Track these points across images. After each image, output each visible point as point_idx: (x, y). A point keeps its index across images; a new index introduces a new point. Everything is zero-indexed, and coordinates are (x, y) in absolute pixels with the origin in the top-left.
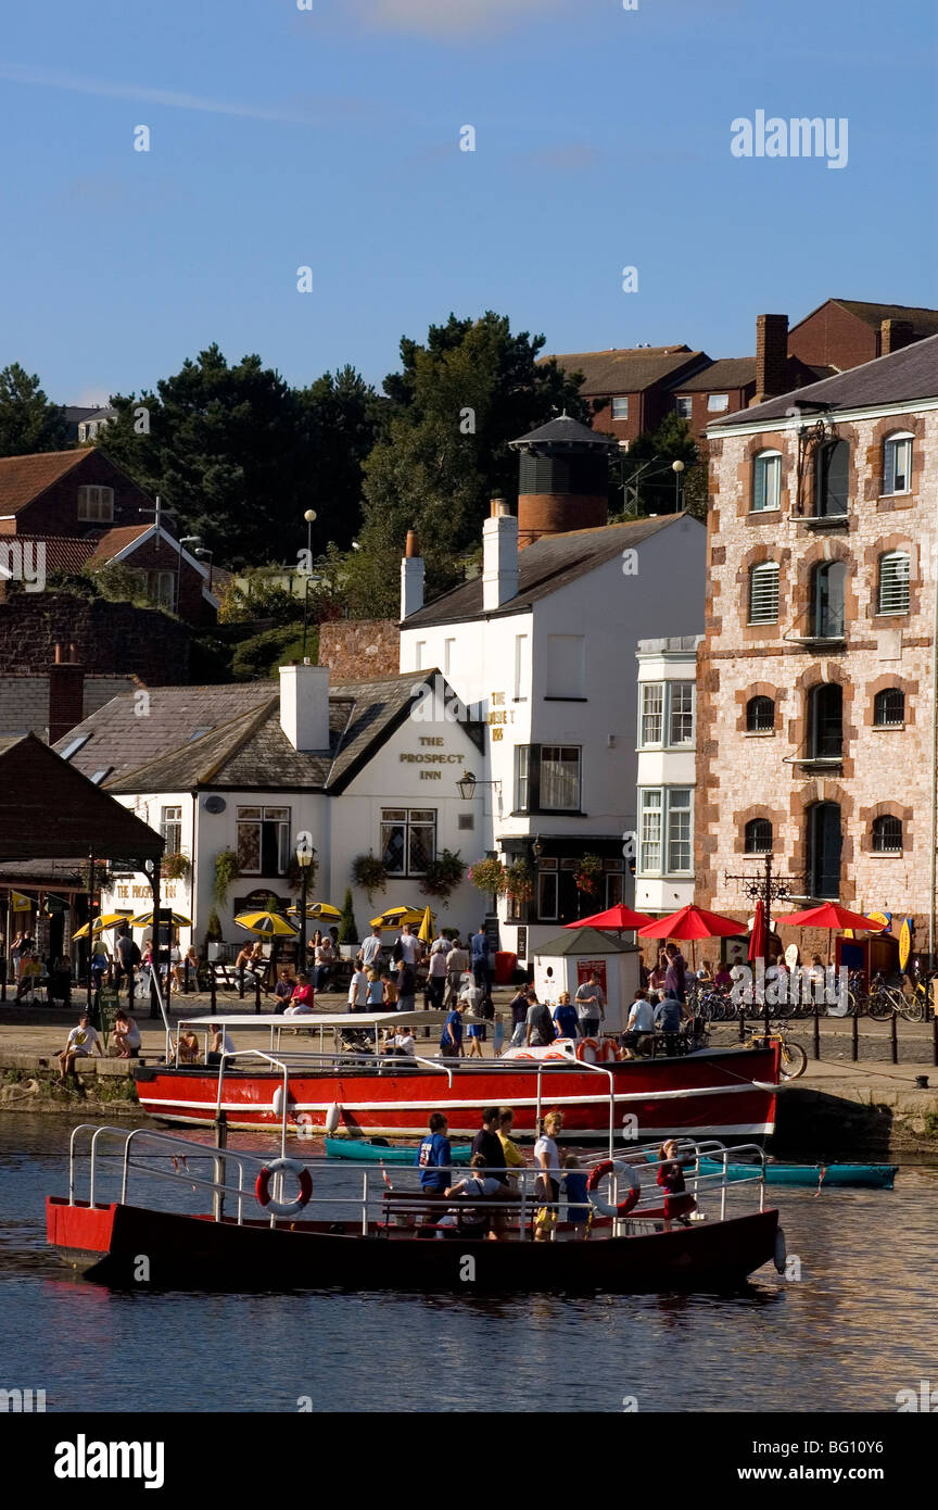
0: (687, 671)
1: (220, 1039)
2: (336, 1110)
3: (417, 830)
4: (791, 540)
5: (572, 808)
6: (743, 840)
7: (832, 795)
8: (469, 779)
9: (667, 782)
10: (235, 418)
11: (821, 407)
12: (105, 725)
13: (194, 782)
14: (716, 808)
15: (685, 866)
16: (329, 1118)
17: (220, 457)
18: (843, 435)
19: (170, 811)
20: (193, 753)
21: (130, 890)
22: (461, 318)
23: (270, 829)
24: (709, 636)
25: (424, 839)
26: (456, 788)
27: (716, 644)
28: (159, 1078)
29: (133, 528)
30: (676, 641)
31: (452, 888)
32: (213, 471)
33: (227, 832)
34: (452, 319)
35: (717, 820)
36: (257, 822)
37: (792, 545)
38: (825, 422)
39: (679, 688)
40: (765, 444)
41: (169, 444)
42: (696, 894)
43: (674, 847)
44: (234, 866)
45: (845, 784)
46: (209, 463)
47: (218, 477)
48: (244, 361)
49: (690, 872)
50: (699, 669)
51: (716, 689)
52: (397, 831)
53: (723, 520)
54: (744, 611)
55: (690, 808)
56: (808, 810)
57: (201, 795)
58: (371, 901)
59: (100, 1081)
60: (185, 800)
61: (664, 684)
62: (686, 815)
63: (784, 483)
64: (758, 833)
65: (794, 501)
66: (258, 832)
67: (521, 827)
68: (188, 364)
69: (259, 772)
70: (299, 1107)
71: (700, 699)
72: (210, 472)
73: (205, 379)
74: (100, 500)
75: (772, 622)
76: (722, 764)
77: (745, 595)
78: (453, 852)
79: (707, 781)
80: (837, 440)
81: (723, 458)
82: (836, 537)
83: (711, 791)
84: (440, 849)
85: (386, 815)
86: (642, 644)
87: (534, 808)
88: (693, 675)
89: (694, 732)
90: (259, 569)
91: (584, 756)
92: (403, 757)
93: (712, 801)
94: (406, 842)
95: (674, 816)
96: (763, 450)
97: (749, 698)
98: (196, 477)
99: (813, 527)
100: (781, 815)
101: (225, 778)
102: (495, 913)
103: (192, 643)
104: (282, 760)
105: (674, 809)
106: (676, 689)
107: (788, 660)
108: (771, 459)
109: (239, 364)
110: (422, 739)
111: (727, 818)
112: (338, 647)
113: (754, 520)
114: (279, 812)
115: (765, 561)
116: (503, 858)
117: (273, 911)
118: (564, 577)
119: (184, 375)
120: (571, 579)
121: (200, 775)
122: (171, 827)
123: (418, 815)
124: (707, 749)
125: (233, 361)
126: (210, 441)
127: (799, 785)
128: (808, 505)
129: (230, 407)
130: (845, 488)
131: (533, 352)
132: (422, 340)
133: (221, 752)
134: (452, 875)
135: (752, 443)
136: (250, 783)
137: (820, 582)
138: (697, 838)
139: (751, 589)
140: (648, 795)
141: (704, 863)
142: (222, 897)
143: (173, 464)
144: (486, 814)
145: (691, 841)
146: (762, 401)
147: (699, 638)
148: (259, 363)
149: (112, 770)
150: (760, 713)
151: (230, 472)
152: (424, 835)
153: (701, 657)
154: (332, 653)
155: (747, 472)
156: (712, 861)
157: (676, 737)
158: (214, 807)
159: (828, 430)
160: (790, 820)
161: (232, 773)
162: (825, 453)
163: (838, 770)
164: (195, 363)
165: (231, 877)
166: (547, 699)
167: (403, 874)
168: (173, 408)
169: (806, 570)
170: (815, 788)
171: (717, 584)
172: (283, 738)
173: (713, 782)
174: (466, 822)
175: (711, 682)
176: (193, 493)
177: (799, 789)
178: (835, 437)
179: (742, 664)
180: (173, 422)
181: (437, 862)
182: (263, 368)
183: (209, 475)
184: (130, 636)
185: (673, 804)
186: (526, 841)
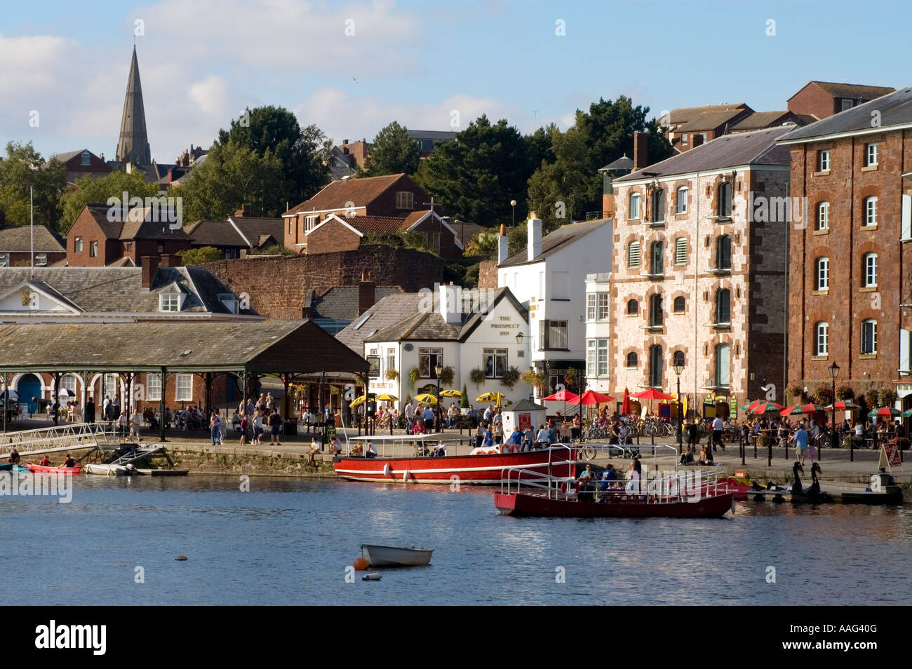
0: (605, 288)
1: (370, 446)
2: (407, 473)
3: (499, 358)
4: (644, 232)
5: (564, 348)
6: (627, 361)
7: (659, 342)
8: (520, 335)
9: (598, 336)
10: (493, 151)
11: (654, 175)
12: (377, 310)
13: (400, 338)
14: (616, 347)
15: (605, 373)
16: (404, 476)
17: (486, 170)
18: (662, 187)
19: (391, 350)
20: (403, 324)
21: (376, 385)
22: (606, 100)
23: (433, 357)
24: (614, 273)
25: (501, 362)
26: (515, 340)
27: (617, 276)
28: (342, 461)
29: (421, 212)
30: (601, 275)
31: (514, 383)
32: (483, 177)
33: (414, 359)
34: (602, 100)
35: (617, 353)
36: (428, 355)
37: (644, 234)
38: (656, 181)
39: (603, 296)
40: (634, 190)
41: (462, 164)
42: (610, 385)
43: (601, 365)
44: (417, 374)
45: (664, 337)
46: (481, 173)
47: (485, 180)
48: (499, 122)
49: (607, 375)
50: (610, 287)
51: (616, 296)
52: (490, 358)
53: (619, 222)
54: (627, 262)
55: (607, 348)
56: (651, 348)
57: (402, 343)
58: (478, 389)
59: (324, 464)
60: (395, 345)
61: (596, 294)
62: (605, 351)
63: (641, 207)
64: (632, 359)
65: (645, 215)
66: (428, 359)
67: (541, 356)
68: (472, 124)
69: (429, 333)
70: (394, 472)
71: (611, 300)
72: (481, 177)
73: (479, 132)
74: (407, 198)
75: (637, 267)
76: (619, 328)
77: (627, 255)
78: (515, 367)
79: (614, 336)
80: (661, 190)
81: (619, 196)
82: (660, 231)
83: (615, 340)
84: (509, 366)
85: (485, 351)
86: (588, 276)
87: (547, 347)
88: (608, 290)
89: (608, 315)
90: (490, 229)
91: (569, 325)
92: (492, 326)
93: (615, 345)
94: (493, 363)
95: (600, 351)
96: (634, 193)
97: (629, 300)
98: (474, 180)
99: (652, 227)
100: (640, 350)
101: (413, 336)
102: (532, 394)
103: (445, 268)
104: (439, 328)
105: (601, 348)
106: (601, 296)
107: (643, 284)
108: (637, 197)
109: (497, 124)
110: (501, 318)
111: (621, 352)
112: (487, 273)
113: (630, 223)
114: (438, 350)
115: (634, 241)
116: (535, 369)
117: (433, 394)
118: (561, 246)
119: (469, 130)
120: (563, 247)
121: (403, 334)
122: (391, 357)
123: (500, 351)
124: (613, 322)
125: (493, 122)
126: (481, 162)
127: (647, 338)
128: (650, 217)
129: (491, 146)
130: (664, 210)
131: (644, 115)
132: (587, 111)
133: (413, 324)
134: (514, 377)
135: (629, 189)
136: (424, 338)
137: (656, 250)
138: (610, 360)
139: (629, 253)
140: (591, 342)
141: (612, 372)
142: (413, 388)
143: (463, 173)
144: (529, 350)
145: (608, 362)
146: (636, 170)
147: (610, 274)
148: (506, 123)
149: (377, 331)
150: (632, 307)
151: (491, 178)
152: (503, 360)
153: (611, 282)
154: (484, 276)
155: (628, 203)
156: (615, 371)
157: (601, 317)
158: (408, 348)
159: (657, 185)
160: (644, 352)
161: (417, 333)
162: (657, 195)
163: (661, 331)
164: (475, 123)
165: (416, 379)
166: (552, 300)
167: (493, 377)
168: (464, 146)
169: (649, 245)
170: (653, 339)
171: (617, 250)
172: (441, 318)
173: (615, 336)
174: (521, 354)
175: (614, 293)
176: (473, 188)
177: (647, 339)
178: (660, 188)
179: (626, 285)
180: (463, 153)
181: (508, 372)
182: (508, 126)
183: (481, 179)
184: (415, 265)
185: (600, 346)
186: (544, 362)
